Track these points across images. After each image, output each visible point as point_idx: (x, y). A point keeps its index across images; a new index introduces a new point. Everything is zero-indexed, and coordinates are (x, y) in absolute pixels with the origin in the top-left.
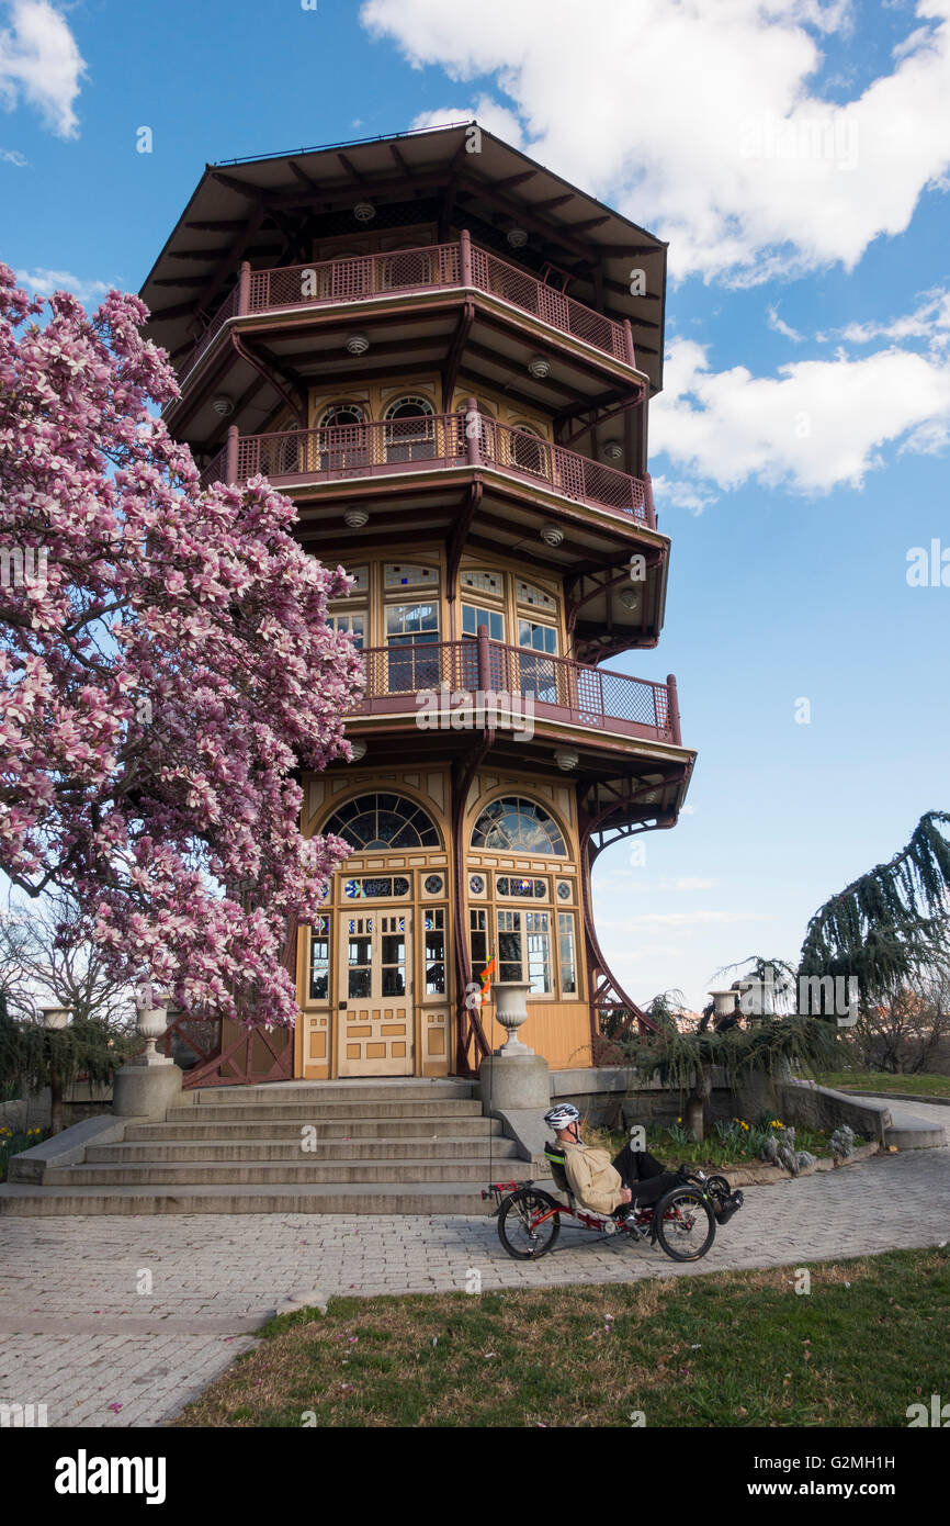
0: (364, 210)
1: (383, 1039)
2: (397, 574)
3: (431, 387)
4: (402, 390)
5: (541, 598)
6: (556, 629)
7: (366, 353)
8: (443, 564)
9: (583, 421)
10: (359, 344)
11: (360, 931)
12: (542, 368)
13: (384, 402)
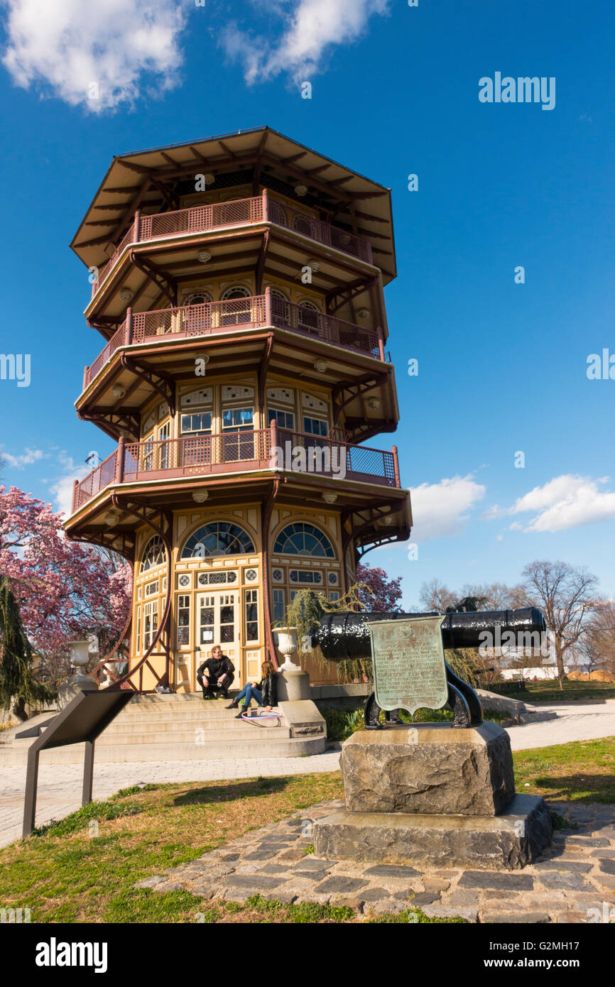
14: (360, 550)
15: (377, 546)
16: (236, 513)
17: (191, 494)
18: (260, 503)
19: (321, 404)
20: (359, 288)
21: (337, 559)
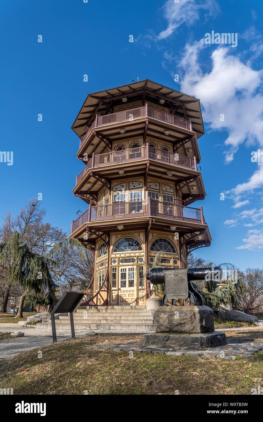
0: (125, 100)
1: (129, 297)
2: (133, 185)
3: (141, 140)
4: (134, 141)
5: (169, 189)
6: (173, 196)
7: (124, 133)
8: (143, 182)
9: (180, 144)
10: (122, 131)
11: (124, 271)
12: (167, 133)
13: (130, 144)
14: (188, 250)
15: (196, 249)
16: (135, 234)
17: (117, 226)
18: (145, 230)
19: (171, 189)
20: (186, 141)
21: (177, 254)
